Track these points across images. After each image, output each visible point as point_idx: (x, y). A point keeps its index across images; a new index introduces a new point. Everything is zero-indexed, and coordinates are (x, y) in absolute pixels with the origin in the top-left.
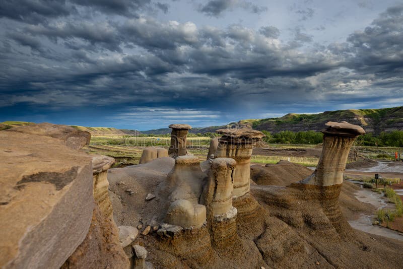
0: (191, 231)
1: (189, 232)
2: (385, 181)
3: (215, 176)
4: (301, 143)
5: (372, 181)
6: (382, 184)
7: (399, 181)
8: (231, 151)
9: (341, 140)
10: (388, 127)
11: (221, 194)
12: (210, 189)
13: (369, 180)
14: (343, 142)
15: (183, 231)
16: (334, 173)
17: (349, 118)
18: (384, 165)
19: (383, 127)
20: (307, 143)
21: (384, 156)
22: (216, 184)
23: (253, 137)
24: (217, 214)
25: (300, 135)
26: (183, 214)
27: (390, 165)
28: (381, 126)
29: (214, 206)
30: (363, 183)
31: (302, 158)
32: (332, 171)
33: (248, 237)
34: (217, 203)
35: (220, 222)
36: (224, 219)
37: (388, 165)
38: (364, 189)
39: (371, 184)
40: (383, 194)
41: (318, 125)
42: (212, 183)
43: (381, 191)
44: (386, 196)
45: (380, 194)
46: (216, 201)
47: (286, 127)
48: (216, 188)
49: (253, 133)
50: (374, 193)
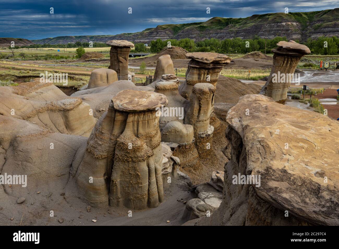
0: (185, 146)
1: (184, 147)
2: (310, 91)
3: (199, 100)
4: (227, 53)
5: (299, 92)
6: (309, 95)
7: (323, 91)
8: (203, 75)
9: (290, 60)
10: (314, 33)
11: (203, 115)
12: (194, 111)
13: (296, 91)
14: (292, 61)
15: (179, 147)
16: (281, 90)
17: (278, 23)
18: (309, 75)
19: (310, 33)
20: (233, 52)
21: (310, 65)
22: (200, 107)
23: (223, 62)
24: (201, 132)
25: (227, 42)
26: (177, 133)
27: (315, 75)
28: (308, 31)
29: (198, 125)
30: (292, 95)
31: (230, 70)
32: (280, 88)
33: (216, 149)
34: (201, 122)
35: (204, 138)
36: (206, 135)
37: (313, 75)
38: (293, 100)
39: (298, 95)
40: (309, 104)
41: (245, 31)
42: (196, 106)
43: (307, 102)
44: (311, 106)
45: (307, 104)
46: (200, 121)
47: (210, 34)
48: (200, 110)
49: (223, 58)
50: (301, 104)
